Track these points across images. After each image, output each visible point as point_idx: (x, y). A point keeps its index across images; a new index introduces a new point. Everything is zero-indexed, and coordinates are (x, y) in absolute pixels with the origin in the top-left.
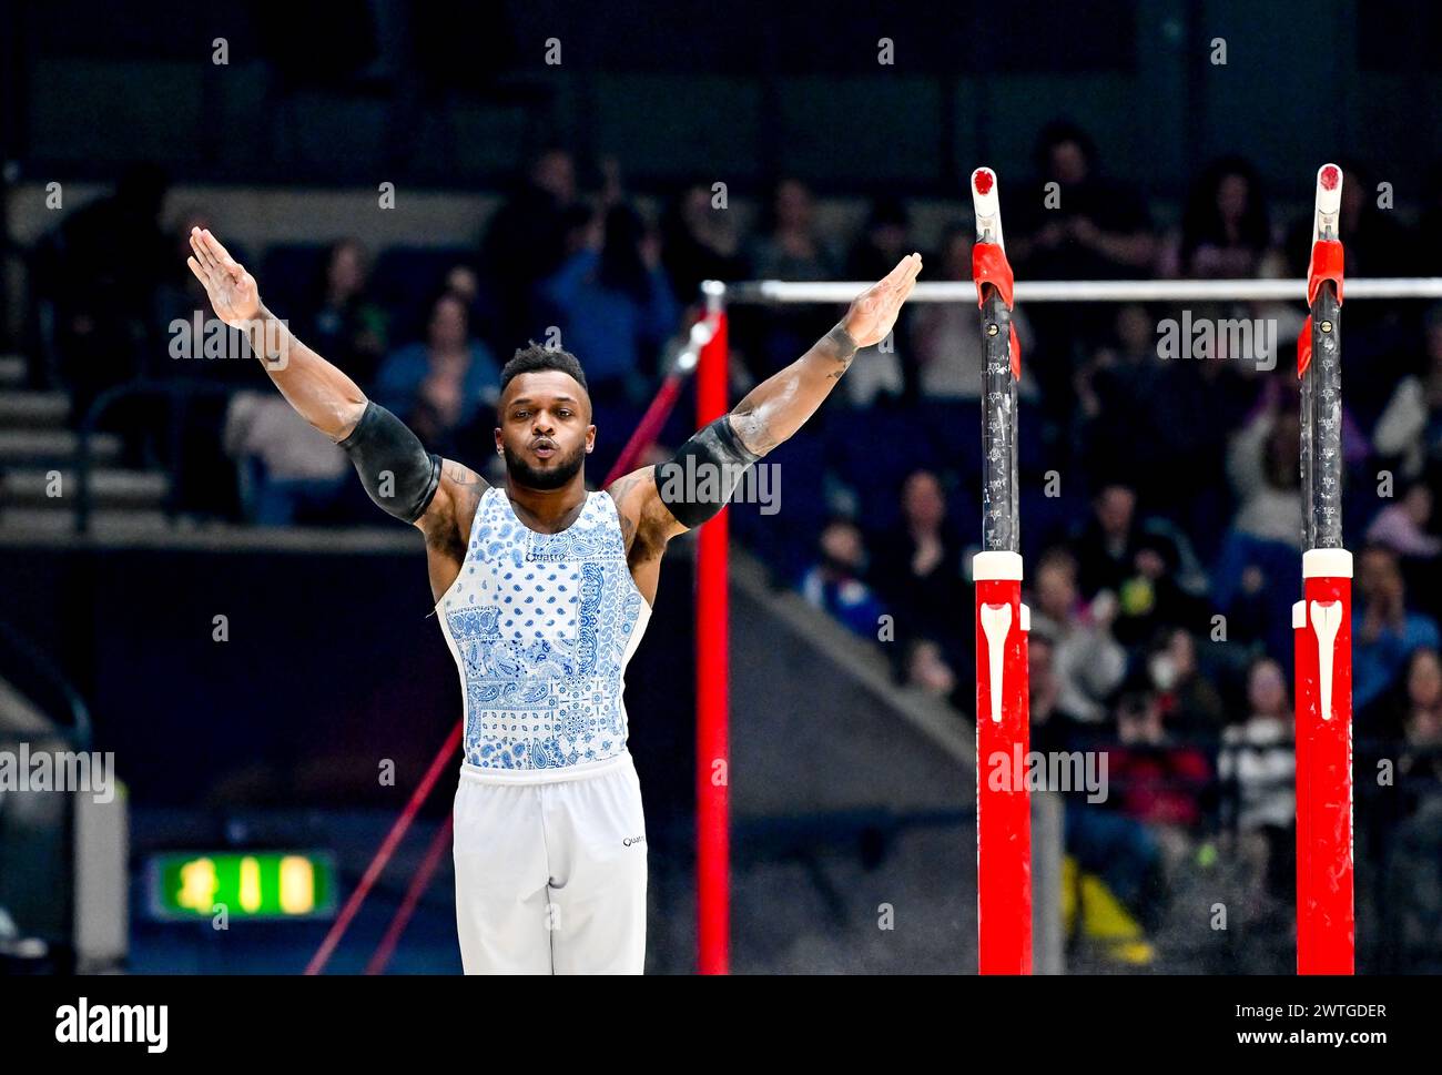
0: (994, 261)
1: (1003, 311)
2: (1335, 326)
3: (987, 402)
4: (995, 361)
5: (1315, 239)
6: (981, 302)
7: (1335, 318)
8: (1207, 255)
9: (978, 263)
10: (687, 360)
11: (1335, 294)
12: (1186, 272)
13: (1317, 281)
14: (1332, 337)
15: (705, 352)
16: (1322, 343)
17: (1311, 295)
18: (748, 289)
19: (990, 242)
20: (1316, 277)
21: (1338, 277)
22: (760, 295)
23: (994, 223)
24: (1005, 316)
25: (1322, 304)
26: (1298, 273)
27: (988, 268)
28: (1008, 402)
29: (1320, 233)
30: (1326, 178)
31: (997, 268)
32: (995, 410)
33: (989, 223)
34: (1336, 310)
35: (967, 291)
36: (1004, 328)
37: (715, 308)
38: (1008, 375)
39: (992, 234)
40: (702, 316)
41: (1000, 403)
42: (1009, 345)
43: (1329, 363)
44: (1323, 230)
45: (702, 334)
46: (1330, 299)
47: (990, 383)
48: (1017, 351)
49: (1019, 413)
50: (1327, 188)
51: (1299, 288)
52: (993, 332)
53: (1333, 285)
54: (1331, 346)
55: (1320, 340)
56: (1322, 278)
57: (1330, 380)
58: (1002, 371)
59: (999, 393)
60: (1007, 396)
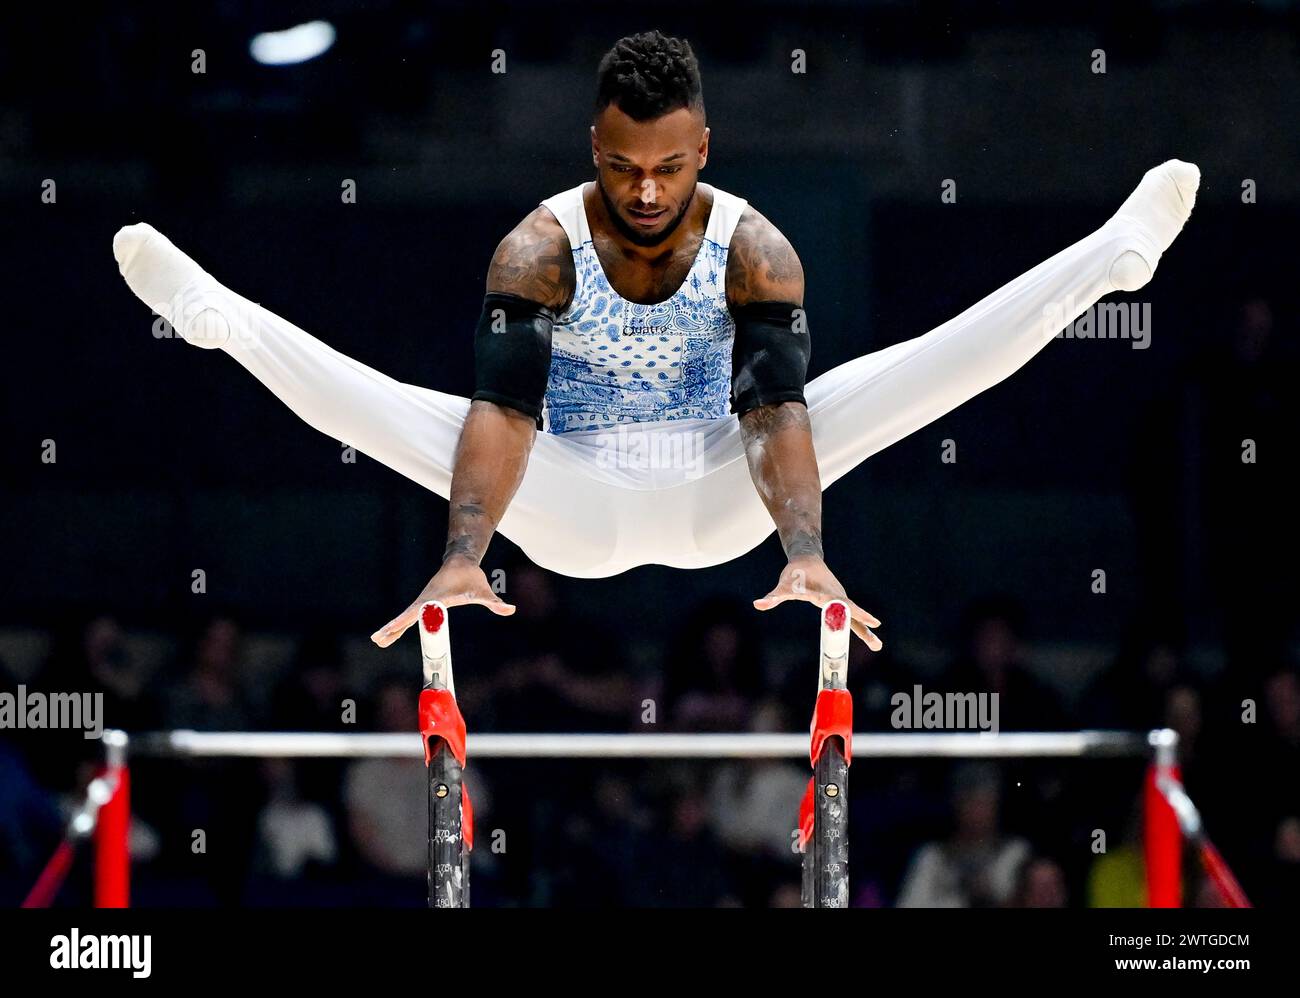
0: (443, 711)
1: (453, 768)
2: (842, 790)
3: (435, 875)
4: (443, 828)
5: (821, 688)
6: (428, 758)
7: (843, 780)
8: (694, 705)
9: (427, 713)
10: (83, 823)
11: (843, 754)
12: (667, 724)
13: (821, 736)
14: (838, 802)
15: (103, 812)
16: (827, 809)
17: (814, 752)
18: (155, 739)
19: (439, 688)
20: (820, 732)
21: (845, 732)
22: (169, 748)
23: (443, 666)
24: (455, 775)
25: (827, 764)
26: (799, 726)
27: (437, 719)
28: (458, 875)
29: (825, 681)
30: (832, 617)
31: (447, 719)
32: (444, 885)
33: (439, 666)
34: (843, 771)
35: (411, 744)
36: (455, 788)
37: (116, 761)
38: (459, 844)
39: (441, 679)
40: (100, 770)
41: (450, 876)
42: (461, 808)
43: (835, 834)
44: (829, 677)
45: (100, 792)
46: (836, 757)
47: (436, 854)
48: (469, 815)
49: (471, 888)
50: (832, 628)
51: (799, 744)
52: (442, 794)
53: (839, 743)
54: (837, 813)
55: (824, 806)
56: (827, 734)
57: (837, 856)
58: (452, 839)
59: (449, 865)
60: (457, 868)
